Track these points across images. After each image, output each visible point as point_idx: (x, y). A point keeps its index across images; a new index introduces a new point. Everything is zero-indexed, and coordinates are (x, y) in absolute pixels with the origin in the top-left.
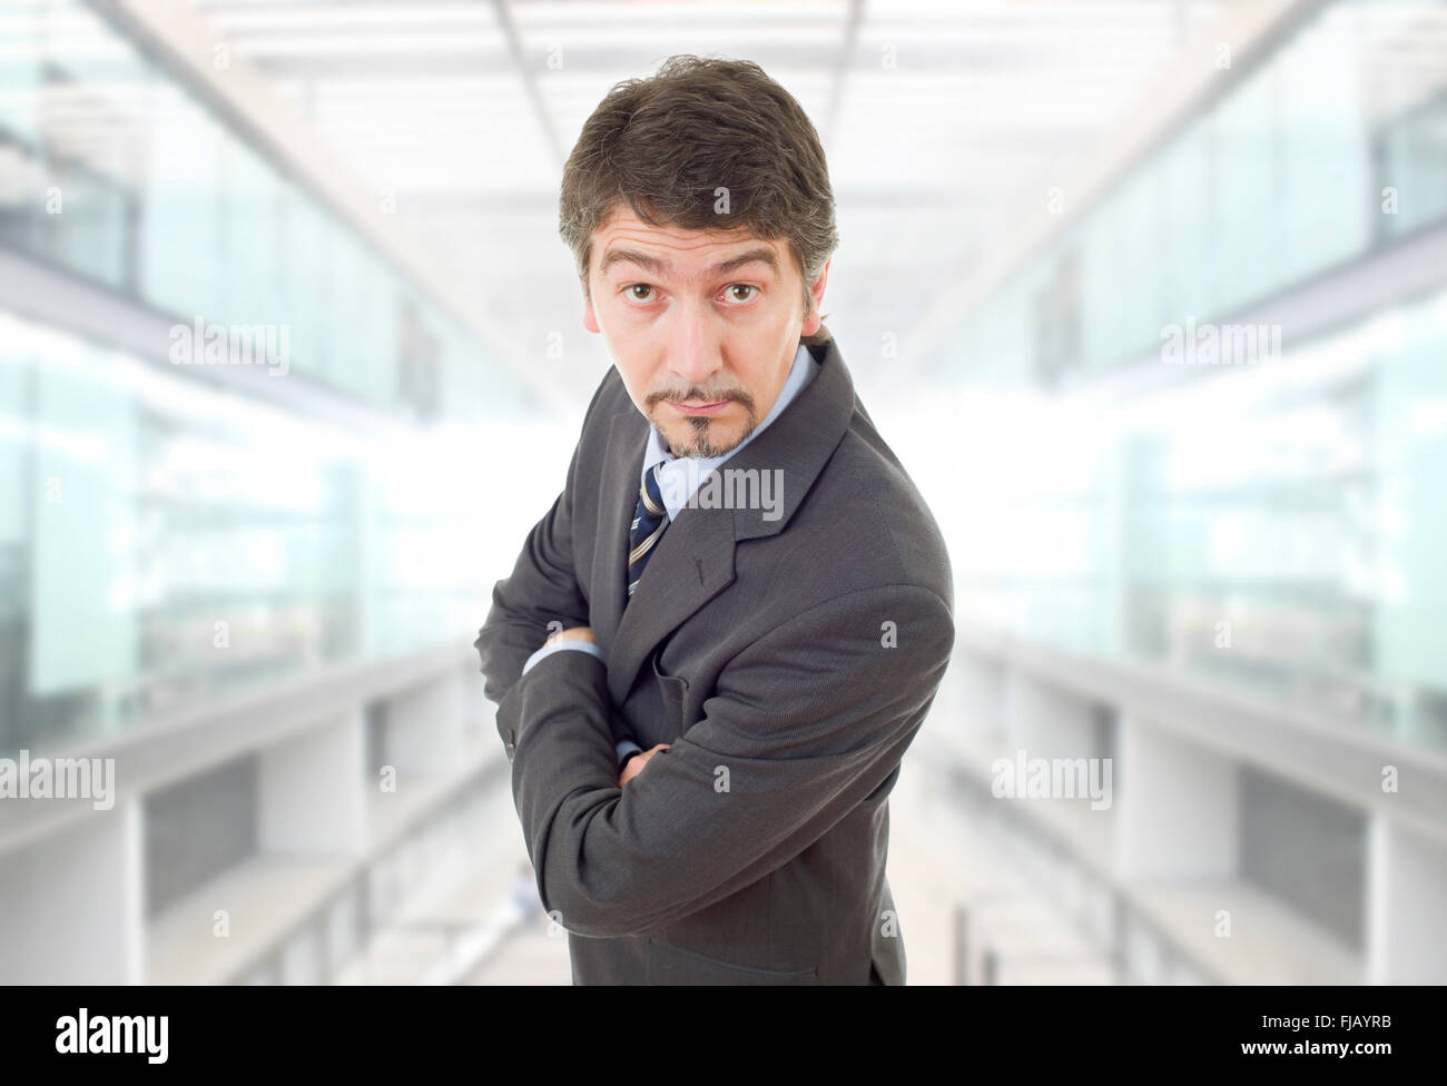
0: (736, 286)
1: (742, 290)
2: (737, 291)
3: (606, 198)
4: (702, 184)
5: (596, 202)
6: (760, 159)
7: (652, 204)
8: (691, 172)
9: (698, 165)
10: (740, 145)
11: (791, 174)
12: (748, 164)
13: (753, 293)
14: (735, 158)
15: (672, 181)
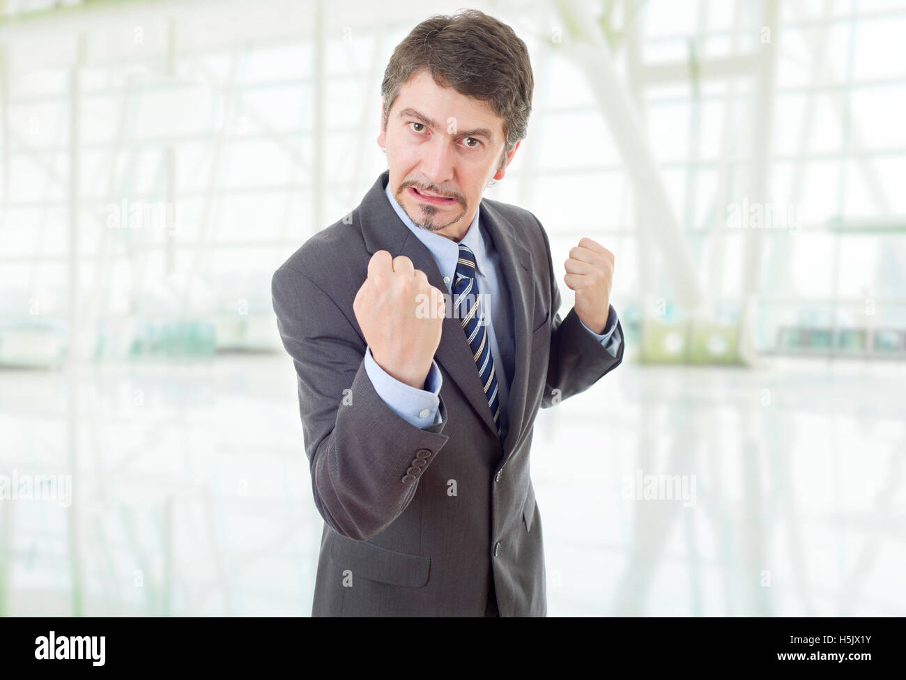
0: (470, 139)
1: (472, 142)
2: (469, 141)
3: (417, 64)
4: (473, 72)
5: (411, 66)
6: (506, 70)
7: (442, 75)
8: (468, 65)
9: (473, 63)
10: (498, 59)
11: (519, 83)
12: (500, 70)
13: (478, 144)
14: (494, 65)
15: (457, 66)
